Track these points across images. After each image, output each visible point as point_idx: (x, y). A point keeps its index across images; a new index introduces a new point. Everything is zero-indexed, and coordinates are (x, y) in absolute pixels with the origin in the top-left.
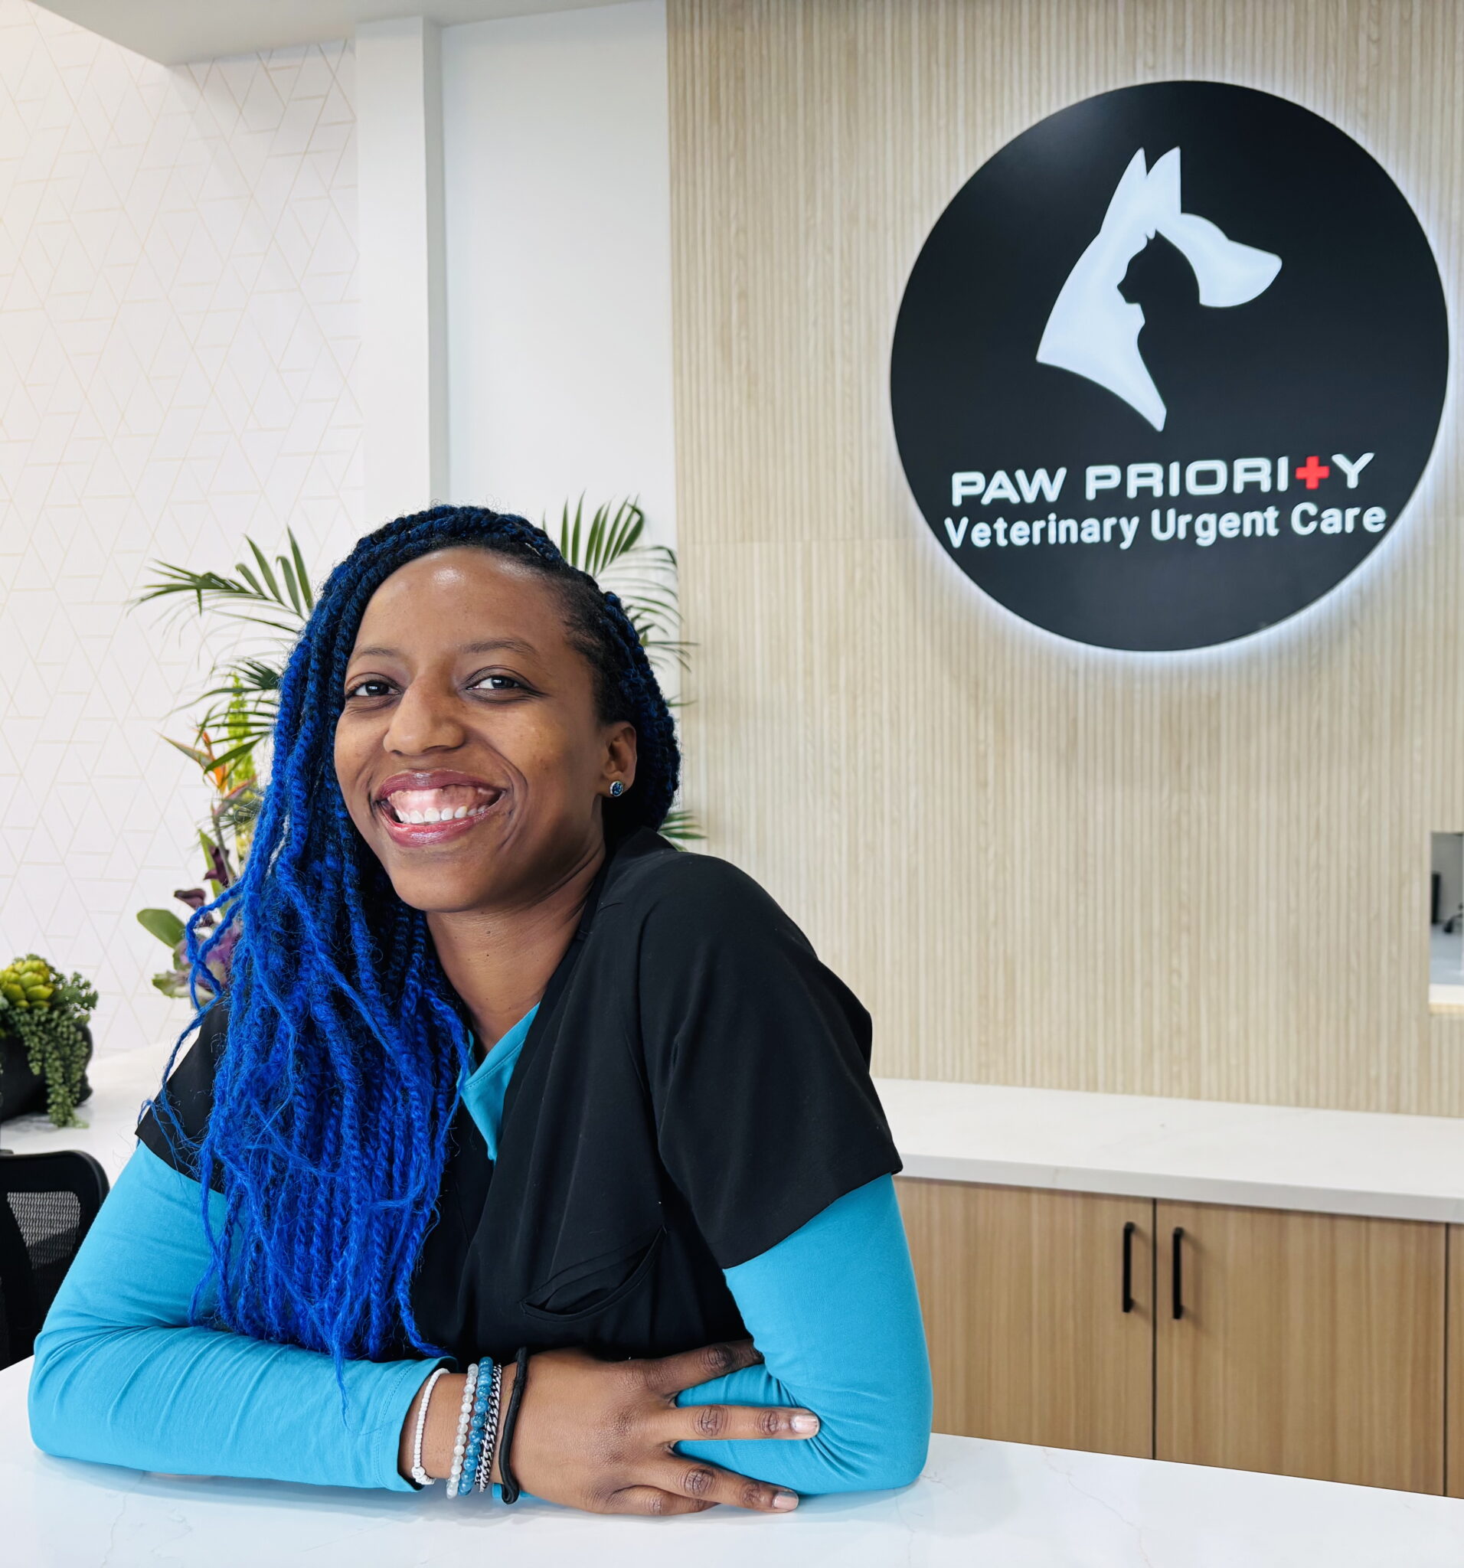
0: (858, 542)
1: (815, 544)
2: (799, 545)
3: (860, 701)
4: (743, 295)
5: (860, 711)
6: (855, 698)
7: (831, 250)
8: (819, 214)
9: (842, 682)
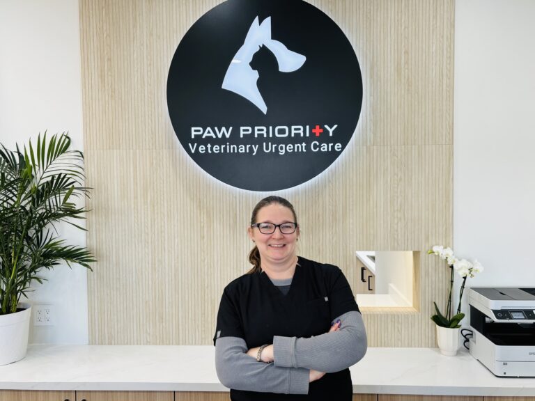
0: (154, 150)
1: (137, 151)
2: (131, 150)
3: (156, 208)
4: (109, 60)
5: (156, 212)
6: (154, 207)
7: (143, 45)
8: (138, 31)
9: (149, 201)
